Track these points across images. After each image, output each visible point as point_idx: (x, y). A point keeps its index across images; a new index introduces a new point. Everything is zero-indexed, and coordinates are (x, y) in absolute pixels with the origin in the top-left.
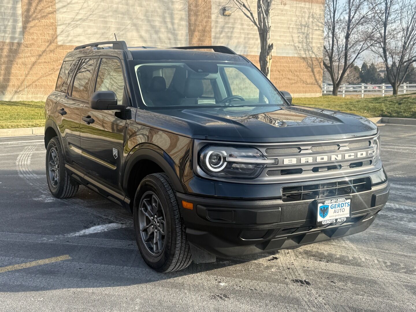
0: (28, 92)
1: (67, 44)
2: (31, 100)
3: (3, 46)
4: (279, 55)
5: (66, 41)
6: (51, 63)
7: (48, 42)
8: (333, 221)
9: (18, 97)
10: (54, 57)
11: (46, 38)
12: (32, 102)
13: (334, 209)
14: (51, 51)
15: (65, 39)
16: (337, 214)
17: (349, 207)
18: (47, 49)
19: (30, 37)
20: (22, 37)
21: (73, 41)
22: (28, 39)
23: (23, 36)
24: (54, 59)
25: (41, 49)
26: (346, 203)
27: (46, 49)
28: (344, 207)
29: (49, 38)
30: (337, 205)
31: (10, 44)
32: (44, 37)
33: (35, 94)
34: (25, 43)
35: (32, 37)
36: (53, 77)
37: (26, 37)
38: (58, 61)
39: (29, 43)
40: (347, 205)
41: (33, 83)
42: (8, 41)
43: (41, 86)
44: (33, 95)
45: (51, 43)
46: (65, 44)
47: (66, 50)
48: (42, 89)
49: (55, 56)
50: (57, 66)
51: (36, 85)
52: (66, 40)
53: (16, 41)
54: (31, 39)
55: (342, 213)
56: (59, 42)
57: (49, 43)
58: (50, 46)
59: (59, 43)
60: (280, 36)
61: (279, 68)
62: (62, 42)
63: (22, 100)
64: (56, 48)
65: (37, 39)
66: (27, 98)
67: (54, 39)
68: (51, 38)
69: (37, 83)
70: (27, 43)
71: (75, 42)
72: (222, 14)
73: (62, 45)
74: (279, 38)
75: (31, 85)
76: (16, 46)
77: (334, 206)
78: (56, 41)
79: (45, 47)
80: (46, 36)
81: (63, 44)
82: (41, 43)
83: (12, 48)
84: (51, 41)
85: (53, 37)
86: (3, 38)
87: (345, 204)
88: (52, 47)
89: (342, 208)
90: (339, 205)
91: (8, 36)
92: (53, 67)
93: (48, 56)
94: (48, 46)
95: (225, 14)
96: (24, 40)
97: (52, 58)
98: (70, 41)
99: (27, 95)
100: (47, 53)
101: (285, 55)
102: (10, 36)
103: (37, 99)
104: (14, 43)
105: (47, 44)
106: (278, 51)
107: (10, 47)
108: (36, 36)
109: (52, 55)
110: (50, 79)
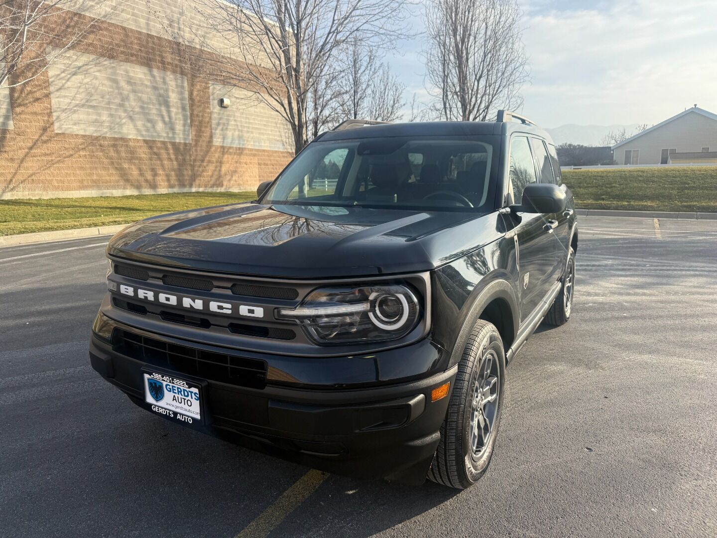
0: (24, 188)
2: (28, 198)
4: (272, 149)
9: (12, 194)
12: (29, 199)
14: (47, 139)
19: (22, 123)
20: (12, 122)
21: (71, 129)
22: (19, 125)
24: (52, 150)
25: (35, 138)
28: (190, 398)
29: (44, 125)
32: (37, 124)
33: (32, 191)
34: (15, 130)
36: (52, 170)
37: (17, 123)
38: (56, 151)
39: (21, 130)
41: (29, 177)
43: (39, 181)
44: (30, 192)
45: (46, 130)
48: (39, 184)
49: (53, 145)
51: (33, 180)
54: (23, 126)
58: (45, 134)
59: (56, 131)
60: (272, 131)
61: (273, 162)
62: (59, 129)
63: (17, 198)
64: (53, 136)
65: (30, 126)
66: (23, 196)
69: (33, 177)
72: (220, 105)
73: (60, 133)
74: (270, 133)
75: (26, 179)
78: (51, 127)
79: (38, 136)
82: (35, 131)
88: (48, 135)
92: (51, 158)
93: (43, 145)
95: (223, 106)
96: (13, 127)
97: (49, 148)
99: (23, 191)
101: (276, 150)
103: (35, 196)
106: (271, 145)
109: (48, 144)
110: (49, 172)
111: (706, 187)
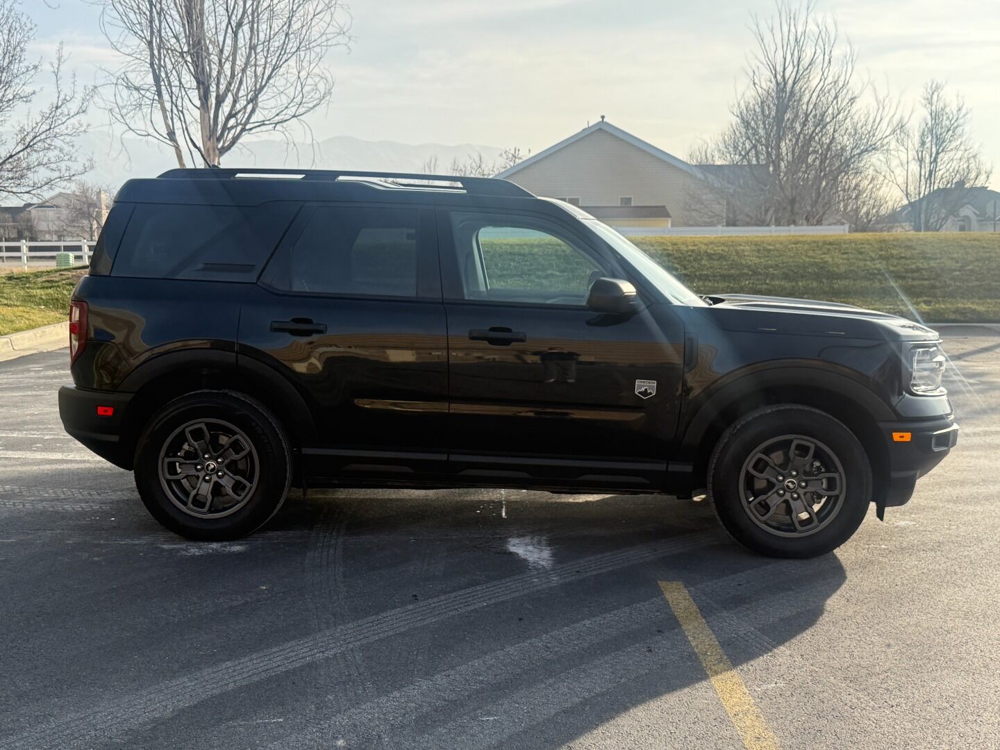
111: (707, 276)
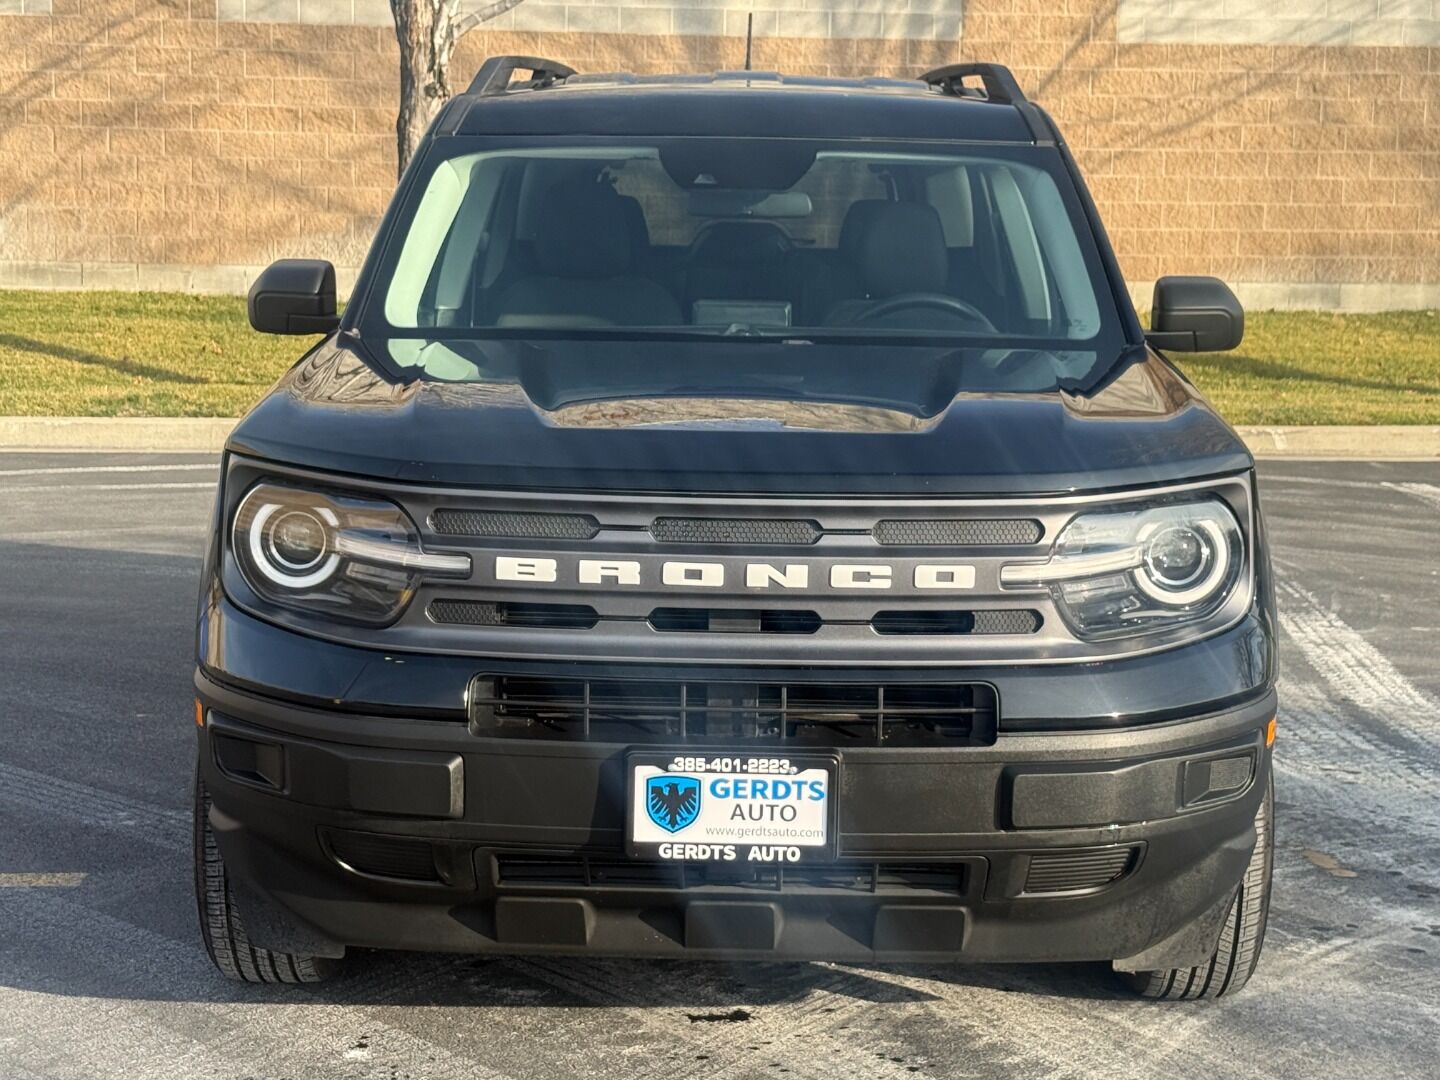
1: (1163, 40)
3: (874, 57)
5: (1161, 26)
6: (1080, 132)
7: (1072, 33)
8: (722, 853)
10: (1094, 103)
11: (1066, 14)
13: (731, 801)
14: (1083, 72)
15: (1157, 13)
16: (749, 824)
17: (822, 804)
18: (1068, 68)
19: (994, 15)
20: (958, 13)
21: (1190, 24)
22: (983, 22)
23: (964, 8)
24: (1094, 114)
25: (1038, 69)
26: (800, 784)
27: (1061, 65)
28: (792, 799)
29: (1078, 16)
30: (749, 786)
31: (903, 50)
32: (1056, 13)
34: (967, 41)
35: (1003, 14)
37: (976, 14)
38: (1109, 121)
39: (985, 39)
40: (806, 791)
42: (896, 34)
45: (1085, 38)
46: (1154, 40)
47: (1155, 69)
49: (1101, 96)
50: (1106, 145)
52: (1161, 19)
53: (931, 35)
54: (995, 25)
55: (778, 824)
56: (1124, 29)
57: (1077, 37)
58: (1080, 53)
59: (1126, 37)
62: (1139, 29)
64: (1109, 61)
65: (1025, 23)
67: (1104, 20)
68: (1087, 15)
70: (977, 40)
71: (1201, 27)
73: (1139, 46)
76: (927, 59)
77: (731, 785)
78: (1109, 25)
79: (1057, 58)
80: (1064, 7)
81: (1142, 40)
82: (1039, 41)
83: (908, 65)
84: (1087, 29)
85: (1097, 11)
86: (874, 22)
87: (794, 788)
88: (1089, 56)
89: (781, 803)
90: (760, 786)
91: (897, 15)
92: (1085, 149)
93: (1066, 97)
94: (1072, 52)
96: (964, 26)
97: (1085, 109)
98: (1180, 25)
100: (1061, 87)
102: (907, 10)
104: (919, 42)
105: (1068, 43)
107: (904, 60)
108: (1022, 9)
109: (1086, 92)
